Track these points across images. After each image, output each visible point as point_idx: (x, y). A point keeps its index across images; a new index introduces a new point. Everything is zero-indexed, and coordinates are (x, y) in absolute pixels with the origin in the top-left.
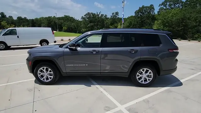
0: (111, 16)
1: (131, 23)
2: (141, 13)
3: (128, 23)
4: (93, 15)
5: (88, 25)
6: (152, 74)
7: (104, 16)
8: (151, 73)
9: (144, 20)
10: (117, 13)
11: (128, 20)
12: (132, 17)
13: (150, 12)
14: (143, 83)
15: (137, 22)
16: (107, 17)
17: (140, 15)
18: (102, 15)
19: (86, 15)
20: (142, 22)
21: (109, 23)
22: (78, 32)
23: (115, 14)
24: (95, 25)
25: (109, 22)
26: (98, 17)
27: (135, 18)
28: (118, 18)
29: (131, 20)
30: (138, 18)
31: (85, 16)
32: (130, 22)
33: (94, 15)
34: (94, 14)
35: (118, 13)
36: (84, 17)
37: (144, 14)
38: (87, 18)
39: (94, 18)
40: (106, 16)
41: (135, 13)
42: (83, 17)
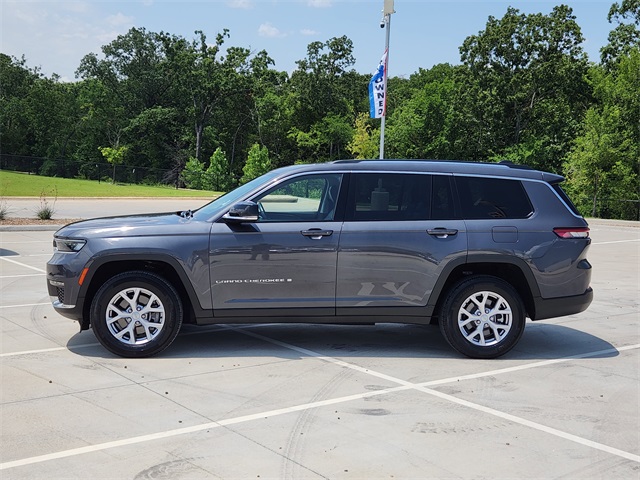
0: (303, 65)
1: (434, 117)
2: (499, 53)
3: (418, 112)
4: (169, 51)
5: (135, 122)
6: (508, 311)
7: (248, 60)
8: (504, 306)
9: (524, 102)
10: (341, 47)
11: (420, 95)
12: (441, 71)
13: (553, 50)
14: (482, 343)
15: (478, 113)
16: (270, 67)
17: (496, 66)
18: (238, 54)
19: (117, 45)
20: (509, 108)
21: (289, 112)
22: (48, 165)
23: (327, 51)
24: (182, 120)
25: (287, 103)
26: (210, 68)
27: (461, 85)
28: (352, 75)
29: (437, 98)
30: (485, 85)
31: (107, 50)
32: (431, 107)
33: (175, 47)
34: (181, 44)
35: (350, 42)
36: (101, 57)
37: (517, 61)
38: (126, 70)
39: (177, 68)
40: (264, 59)
41: (464, 49)
42: (91, 59)
